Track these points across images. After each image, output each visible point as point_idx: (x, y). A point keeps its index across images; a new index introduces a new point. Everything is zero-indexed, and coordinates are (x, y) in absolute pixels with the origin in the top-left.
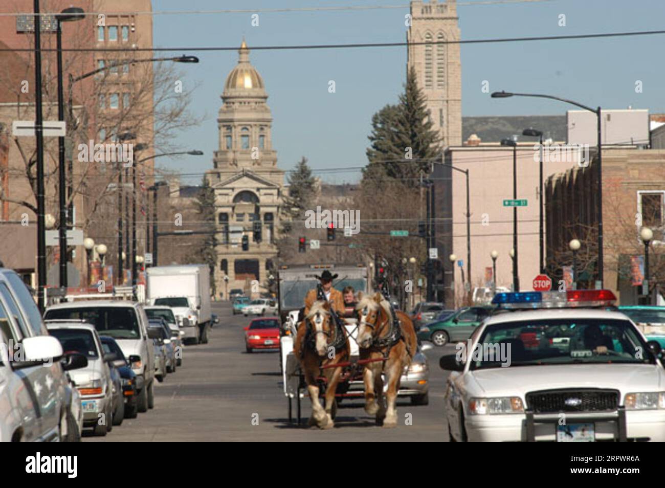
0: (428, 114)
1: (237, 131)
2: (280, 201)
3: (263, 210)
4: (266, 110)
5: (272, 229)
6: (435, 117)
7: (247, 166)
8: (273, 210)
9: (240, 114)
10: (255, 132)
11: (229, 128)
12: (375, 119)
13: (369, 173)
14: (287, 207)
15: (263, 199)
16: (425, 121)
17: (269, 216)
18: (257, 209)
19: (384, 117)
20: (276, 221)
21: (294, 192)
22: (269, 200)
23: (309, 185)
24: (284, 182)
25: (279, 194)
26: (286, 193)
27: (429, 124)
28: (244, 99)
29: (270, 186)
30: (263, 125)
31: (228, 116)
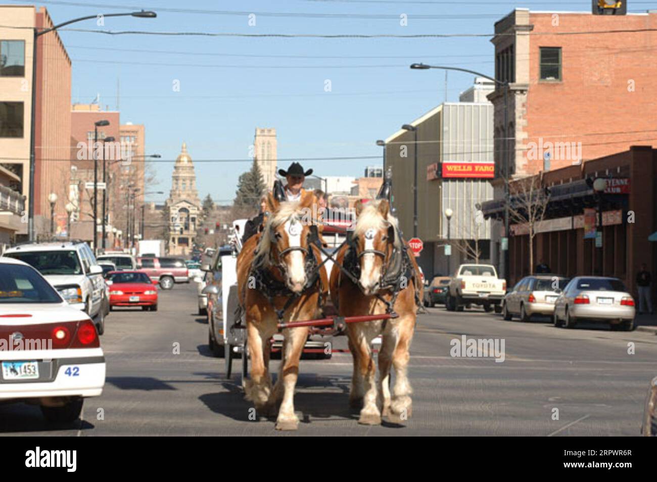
0: (262, 176)
1: (181, 182)
2: (198, 212)
3: (191, 216)
4: (194, 173)
5: (195, 224)
6: (265, 178)
7: (183, 197)
8: (196, 216)
9: (182, 174)
10: (188, 182)
11: (177, 180)
12: (240, 178)
13: (236, 201)
14: (201, 215)
15: (191, 211)
16: (261, 179)
17: (193, 220)
18: (188, 216)
19: (244, 177)
20: (197, 222)
21: (204, 209)
22: (194, 212)
23: (211, 206)
24: (200, 205)
25: (198, 209)
26: (201, 209)
27: (263, 181)
28: (183, 168)
29: (194, 206)
30: (192, 179)
31: (177, 175)
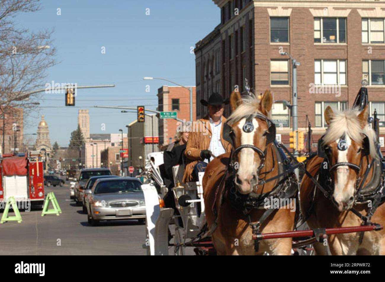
0: (82, 133)
1: (41, 135)
2: (51, 151)
3: (47, 153)
4: (48, 130)
5: (49, 157)
6: (84, 134)
7: (43, 143)
8: (49, 153)
9: (42, 131)
10: (45, 135)
11: (39, 134)
12: (72, 133)
13: (70, 146)
14: (52, 152)
15: (47, 150)
16: (82, 135)
17: (48, 154)
18: (46, 152)
20: (50, 156)
21: (54, 149)
22: (48, 151)
23: (58, 149)
24: (52, 147)
25: (51, 149)
26: (52, 149)
27: (83, 136)
28: (42, 128)
29: (48, 147)
30: (47, 134)
31: (39, 132)
